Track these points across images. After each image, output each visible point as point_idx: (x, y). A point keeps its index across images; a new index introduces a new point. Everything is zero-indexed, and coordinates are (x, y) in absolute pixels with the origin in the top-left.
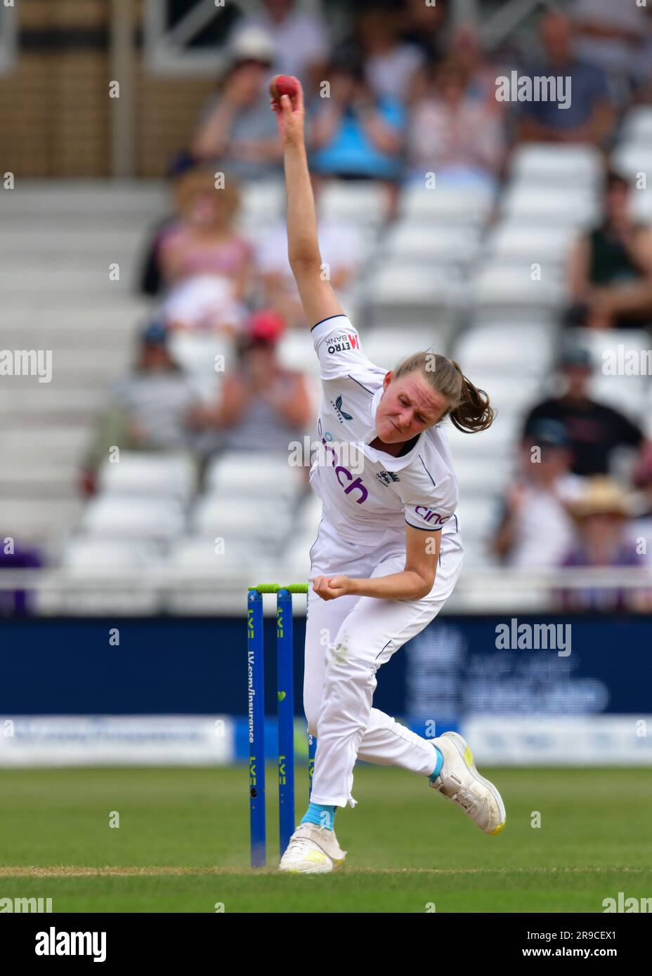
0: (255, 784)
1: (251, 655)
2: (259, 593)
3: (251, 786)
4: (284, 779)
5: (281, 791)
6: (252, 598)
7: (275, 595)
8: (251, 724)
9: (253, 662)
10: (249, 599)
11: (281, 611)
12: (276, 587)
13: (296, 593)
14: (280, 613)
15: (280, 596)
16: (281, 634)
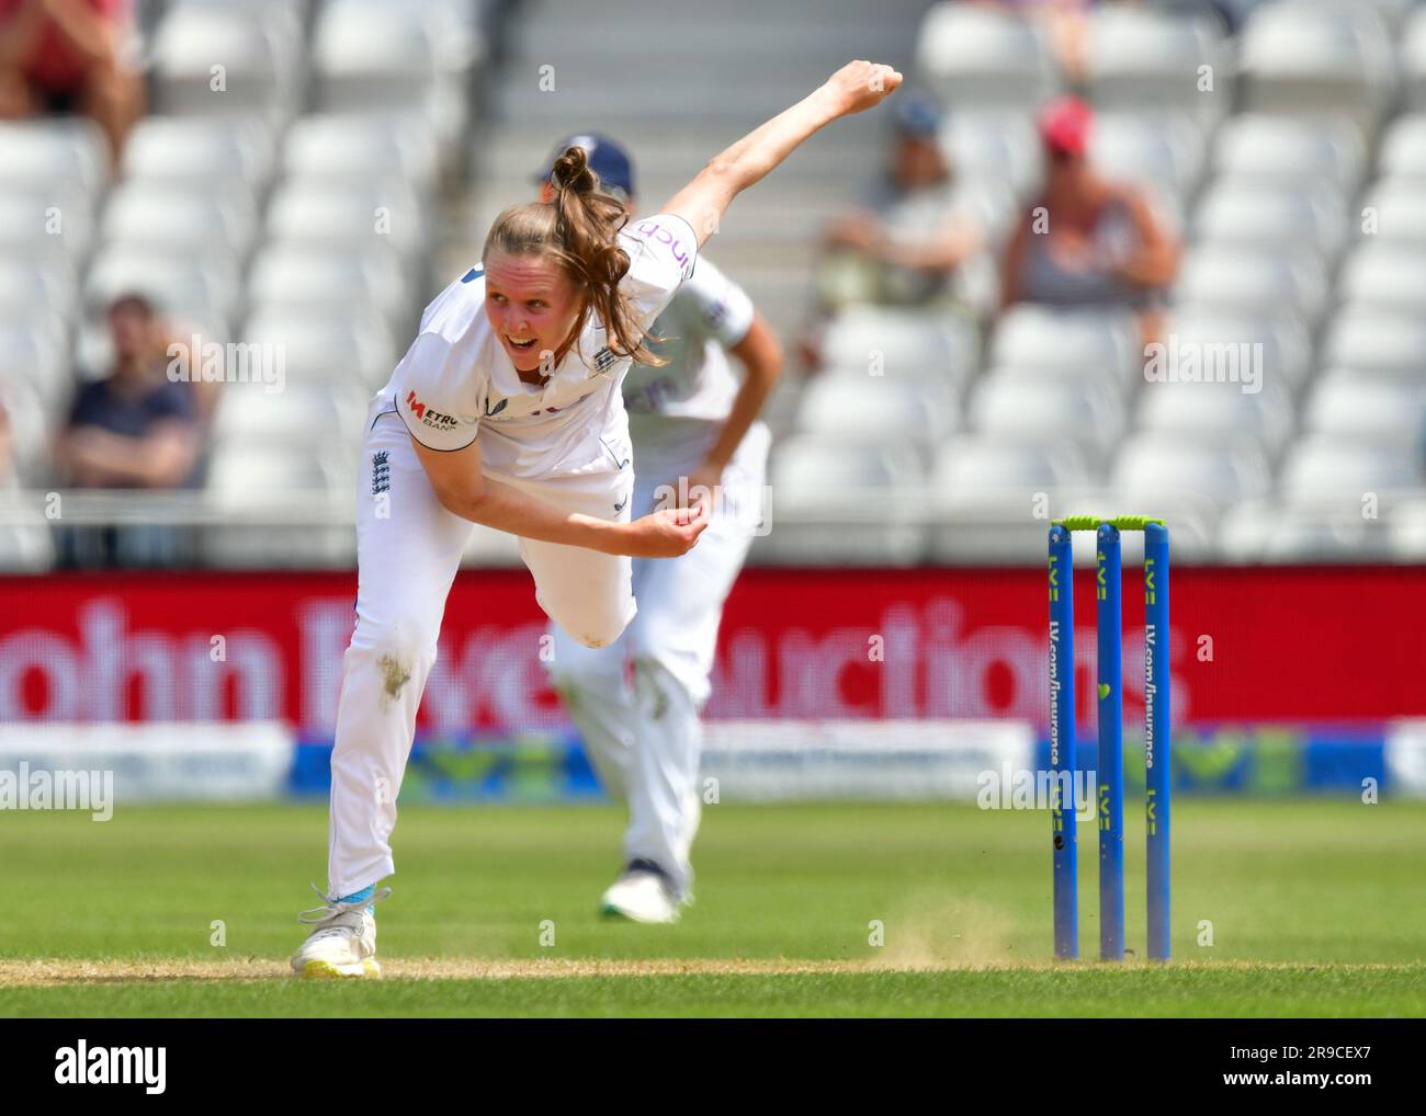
0: (1060, 829)
1: (1054, 628)
2: (1065, 531)
3: (1055, 833)
4: (1107, 820)
5: (1102, 841)
6: (1056, 538)
7: (1094, 534)
8: (1055, 734)
9: (1057, 639)
10: (1051, 541)
11: (1103, 558)
12: (1094, 519)
13: (1127, 529)
14: (1101, 561)
15: (1102, 534)
16: (1103, 594)
